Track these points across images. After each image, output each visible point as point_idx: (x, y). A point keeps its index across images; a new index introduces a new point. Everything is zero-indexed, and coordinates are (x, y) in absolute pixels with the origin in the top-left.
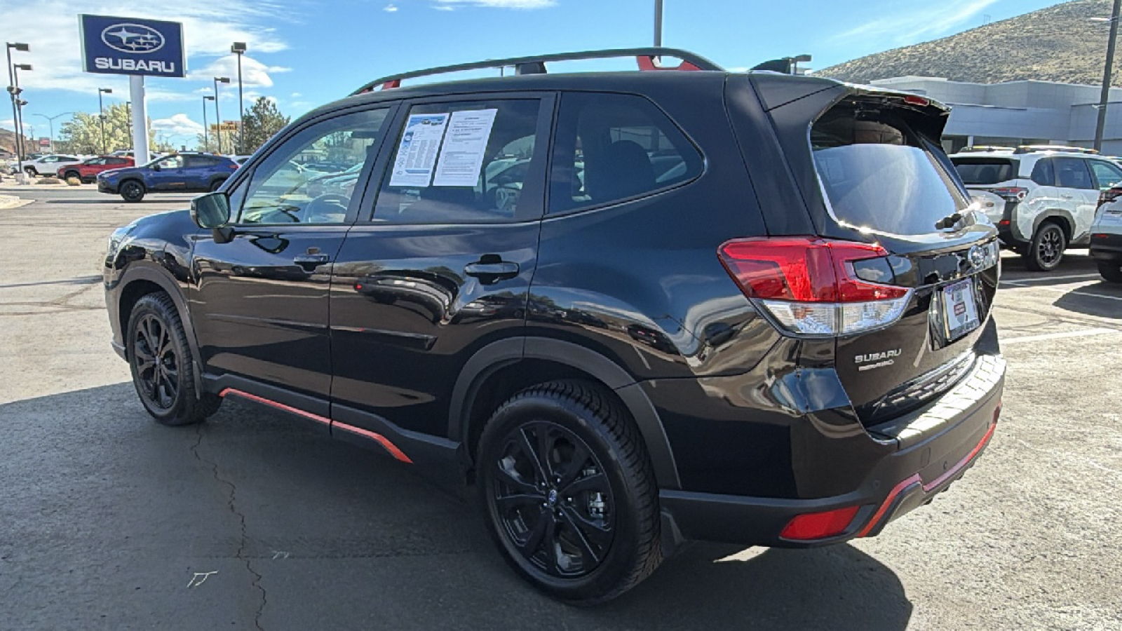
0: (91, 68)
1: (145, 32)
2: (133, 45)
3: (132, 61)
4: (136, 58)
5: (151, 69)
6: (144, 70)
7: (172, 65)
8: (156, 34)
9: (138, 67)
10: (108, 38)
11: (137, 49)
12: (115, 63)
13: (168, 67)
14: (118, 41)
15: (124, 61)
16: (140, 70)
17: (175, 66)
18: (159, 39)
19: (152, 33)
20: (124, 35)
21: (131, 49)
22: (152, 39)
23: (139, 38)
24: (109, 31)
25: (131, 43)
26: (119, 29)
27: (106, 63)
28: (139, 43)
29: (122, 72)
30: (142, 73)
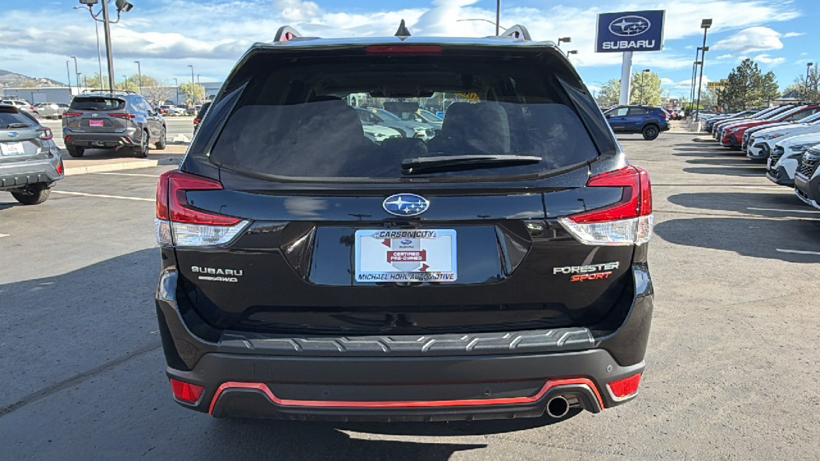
0: (600, 49)
1: (638, 20)
2: (629, 31)
3: (627, 42)
4: (629, 40)
5: (638, 46)
6: (633, 47)
7: (653, 42)
8: (646, 21)
9: (630, 45)
10: (614, 28)
11: (631, 33)
12: (615, 45)
13: (650, 43)
14: (618, 29)
15: (621, 42)
16: (631, 47)
17: (655, 43)
18: (647, 24)
19: (642, 21)
20: (623, 25)
21: (627, 33)
22: (642, 25)
23: (633, 25)
24: (615, 23)
25: (627, 30)
26: (621, 21)
27: (611, 45)
28: (633, 29)
29: (619, 50)
30: (632, 49)
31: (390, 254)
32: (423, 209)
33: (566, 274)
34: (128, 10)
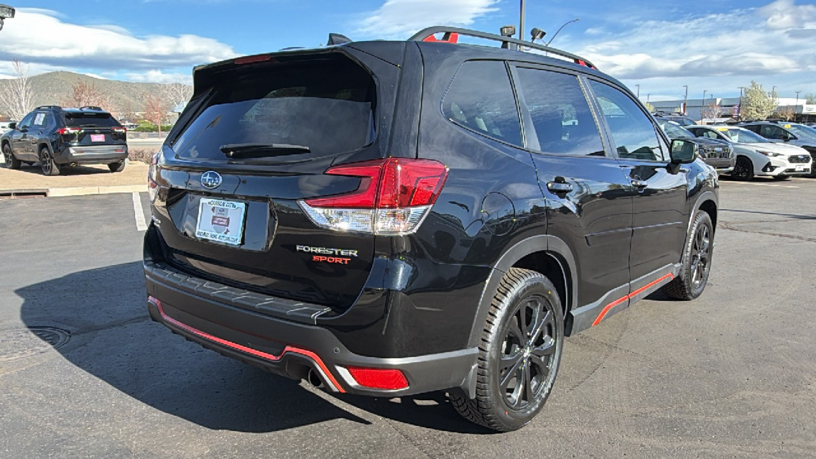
31: (214, 218)
32: (218, 183)
33: (305, 252)
34: (542, 37)
